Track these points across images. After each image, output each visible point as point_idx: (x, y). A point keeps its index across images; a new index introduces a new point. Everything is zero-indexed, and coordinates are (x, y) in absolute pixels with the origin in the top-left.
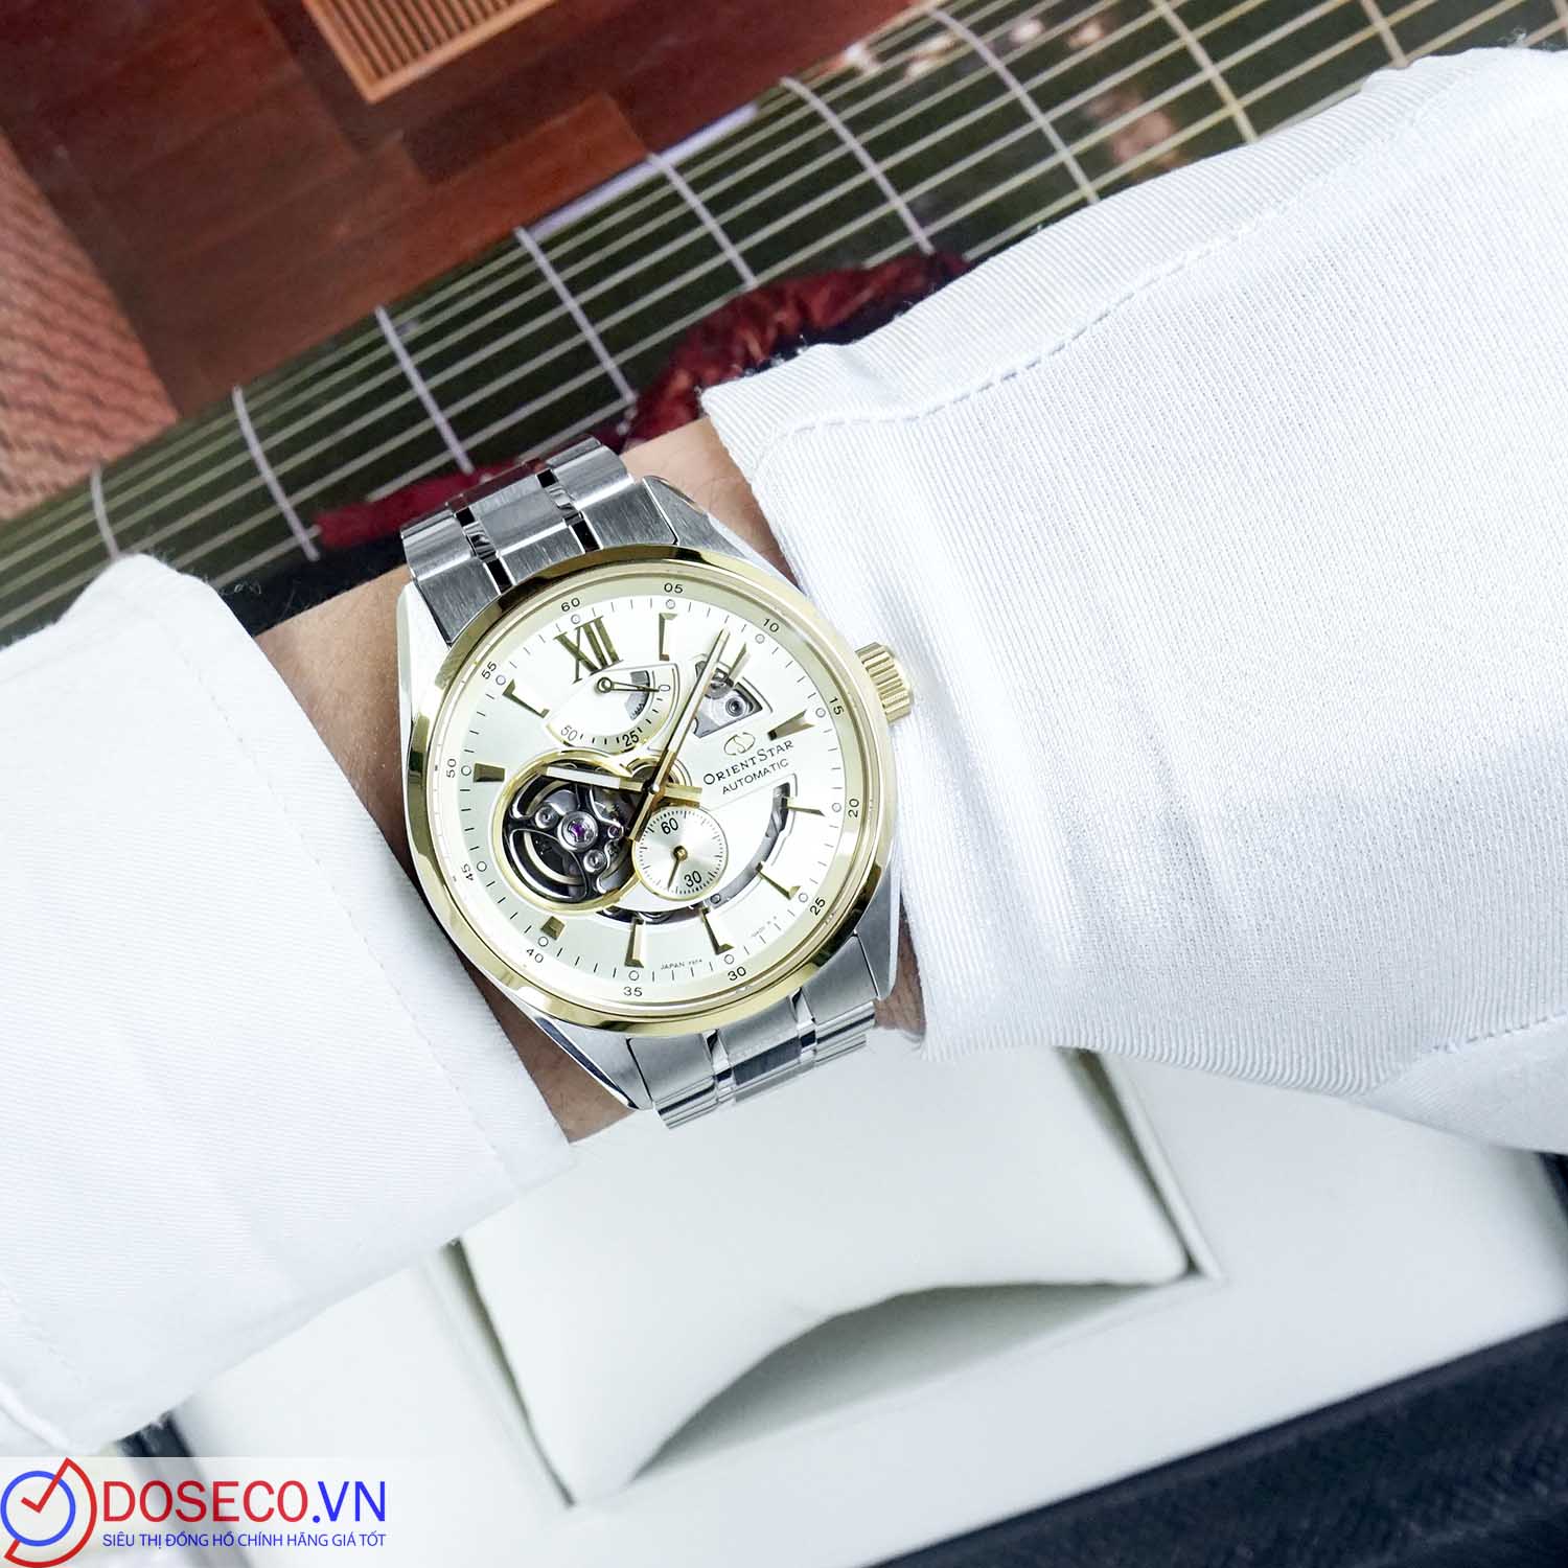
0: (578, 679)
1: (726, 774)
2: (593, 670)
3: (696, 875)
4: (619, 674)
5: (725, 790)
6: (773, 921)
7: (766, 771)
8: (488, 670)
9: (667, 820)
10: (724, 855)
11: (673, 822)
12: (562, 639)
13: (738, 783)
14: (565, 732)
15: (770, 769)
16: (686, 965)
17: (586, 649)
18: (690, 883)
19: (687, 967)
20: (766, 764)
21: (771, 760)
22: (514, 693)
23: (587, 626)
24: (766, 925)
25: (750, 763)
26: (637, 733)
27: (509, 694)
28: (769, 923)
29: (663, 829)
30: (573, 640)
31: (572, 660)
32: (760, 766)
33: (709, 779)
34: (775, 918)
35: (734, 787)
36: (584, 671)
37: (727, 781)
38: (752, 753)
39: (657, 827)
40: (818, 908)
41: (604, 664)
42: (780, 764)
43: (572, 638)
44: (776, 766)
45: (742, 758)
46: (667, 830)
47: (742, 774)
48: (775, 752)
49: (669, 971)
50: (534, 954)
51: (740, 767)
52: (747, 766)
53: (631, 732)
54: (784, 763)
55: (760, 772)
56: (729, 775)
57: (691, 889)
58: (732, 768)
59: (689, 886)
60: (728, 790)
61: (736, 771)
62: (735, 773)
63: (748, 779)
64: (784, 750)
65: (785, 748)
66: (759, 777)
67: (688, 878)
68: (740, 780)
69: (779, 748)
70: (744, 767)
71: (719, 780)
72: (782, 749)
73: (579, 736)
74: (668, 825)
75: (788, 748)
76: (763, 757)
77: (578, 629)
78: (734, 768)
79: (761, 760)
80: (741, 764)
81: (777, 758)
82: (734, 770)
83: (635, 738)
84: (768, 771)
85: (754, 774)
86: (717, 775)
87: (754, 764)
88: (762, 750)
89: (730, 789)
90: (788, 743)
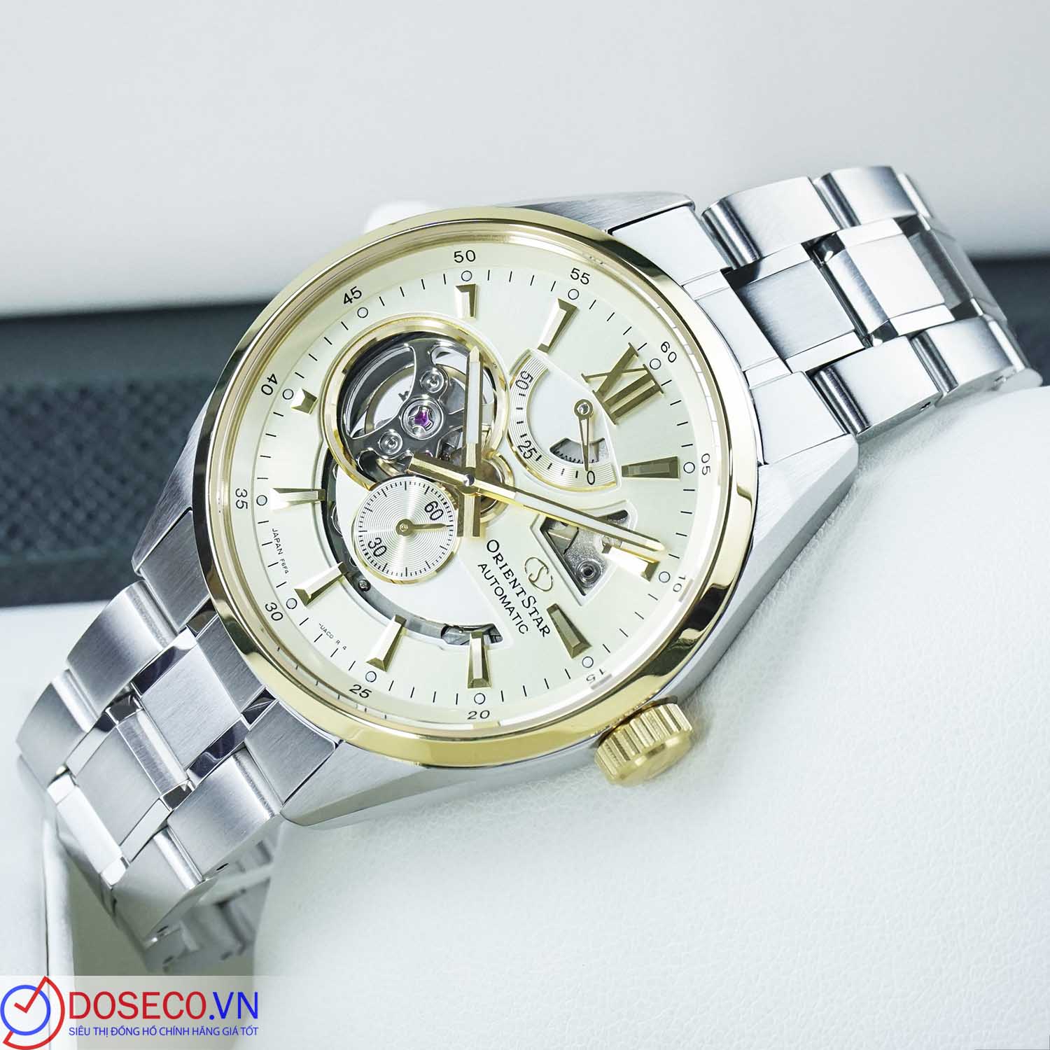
0: (587, 379)
1: (500, 564)
2: (601, 393)
3: (383, 549)
4: (599, 423)
5: (484, 566)
6: (340, 646)
7: (511, 610)
8: (581, 275)
9: (440, 506)
10: (409, 578)
11: (439, 513)
12: (631, 353)
13: (493, 580)
14: (525, 375)
15: (514, 615)
16: (281, 556)
17: (627, 380)
18: (372, 545)
19: (278, 558)
20: (519, 609)
21: (524, 613)
23: (649, 377)
24: (335, 639)
25: (518, 590)
26: (535, 456)
28: (338, 642)
29: (430, 504)
30: (632, 365)
32: (516, 602)
33: (493, 546)
34: (345, 647)
35: (488, 576)
36: (598, 384)
37: (494, 568)
38: (530, 590)
39: (432, 497)
40: (360, 691)
41: (607, 406)
42: (520, 624)
43: (637, 363)
44: (518, 620)
45: (523, 580)
46: (429, 508)
47: (504, 583)
48: (535, 616)
49: (272, 539)
50: (271, 384)
51: (512, 579)
52: (514, 587)
53: (534, 449)
54: (523, 629)
55: (509, 603)
56: (501, 568)
57: (366, 546)
58: (510, 570)
59: (369, 545)
60: (484, 569)
61: (507, 575)
62: (504, 574)
63: (499, 591)
64: (538, 626)
65: (541, 627)
66: (503, 603)
67: (378, 541)
68: (496, 581)
69: (539, 621)
70: (513, 583)
71: (494, 558)
72: (539, 624)
73: (523, 392)
74: (435, 509)
75: (540, 630)
76: (526, 604)
77: (646, 368)
78: (510, 573)
79: (523, 602)
80: (515, 580)
81: (528, 620)
82: (507, 572)
83: (528, 454)
84: (511, 612)
85: (505, 596)
86: (499, 554)
87: (518, 594)
88: (535, 602)
89: (485, 572)
90: (546, 630)
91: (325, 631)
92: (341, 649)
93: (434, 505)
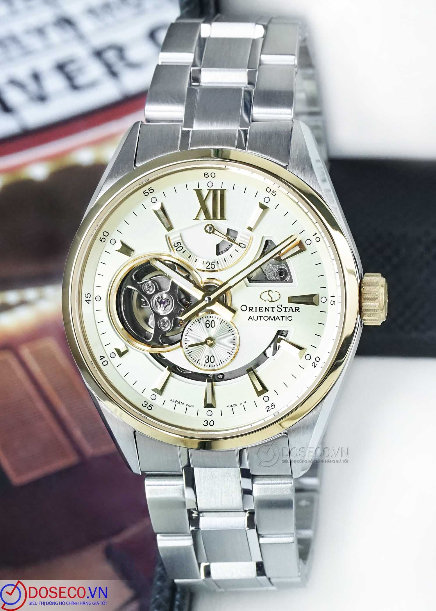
0: (197, 219)
1: (254, 310)
2: (208, 218)
3: (212, 358)
5: (250, 318)
6: (243, 404)
7: (278, 318)
8: (148, 191)
9: (210, 320)
10: (233, 354)
11: (213, 322)
12: (199, 192)
13: (259, 318)
14: (176, 245)
15: (281, 318)
16: (185, 405)
17: (209, 204)
18: (207, 361)
19: (185, 407)
20: (279, 314)
21: (283, 313)
23: (215, 191)
24: (239, 404)
25: (271, 310)
26: (216, 264)
28: (241, 404)
29: (206, 324)
32: (276, 314)
33: (244, 308)
34: (245, 402)
35: (256, 318)
36: (202, 216)
37: (254, 314)
38: (275, 304)
39: (203, 321)
40: (270, 408)
41: (215, 217)
42: (287, 318)
43: (205, 194)
44: (284, 318)
45: (269, 305)
46: (208, 325)
47: (263, 314)
48: (287, 310)
49: (174, 404)
50: (104, 360)
51: (264, 309)
52: (268, 311)
53: (212, 262)
54: (290, 318)
55: (274, 317)
56: (256, 311)
57: (206, 364)
58: (260, 308)
59: (206, 362)
61: (261, 310)
62: (260, 311)
63: (266, 318)
64: (293, 311)
66: (272, 320)
67: (207, 357)
68: (261, 317)
69: (291, 309)
70: (266, 310)
71: (249, 311)
73: (183, 250)
74: (210, 323)
75: (295, 311)
76: (280, 310)
77: (210, 190)
78: (261, 308)
79: (277, 311)
80: (266, 308)
81: (287, 314)
82: (260, 309)
83: (213, 266)
85: (270, 317)
86: (249, 308)
87: (273, 311)
88: (281, 305)
89: (253, 319)
90: (297, 309)
91: (232, 406)
92: (245, 404)
93: (208, 322)
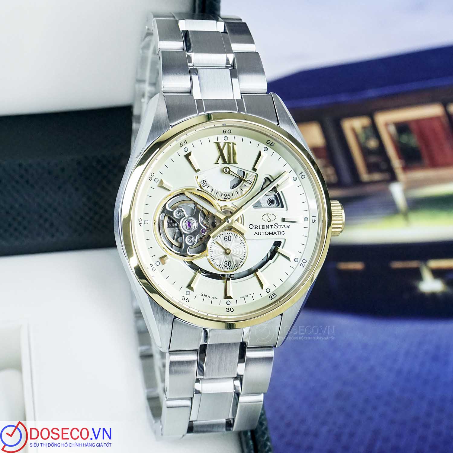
0: (217, 163)
1: (258, 227)
2: (225, 162)
3: (230, 263)
4: (233, 169)
5: (256, 233)
6: (252, 295)
8: (183, 143)
9: (228, 235)
10: (244, 260)
11: (230, 237)
12: (218, 144)
13: (262, 233)
14: (202, 182)
15: (277, 233)
16: (211, 297)
17: (225, 152)
18: (226, 265)
19: (211, 299)
20: (276, 230)
21: (278, 230)
22: (189, 157)
23: (229, 143)
25: (270, 227)
26: (231, 195)
27: (187, 156)
28: (250, 295)
29: (225, 238)
30: (222, 146)
31: (217, 154)
32: (273, 230)
33: (251, 226)
34: (254, 294)
35: (260, 234)
36: (220, 161)
37: (258, 231)
38: (272, 223)
39: (223, 237)
40: (273, 297)
41: (230, 162)
42: (281, 233)
44: (279, 233)
45: (267, 224)
47: (265, 230)
48: (281, 227)
49: (203, 297)
50: (152, 267)
52: (268, 228)
53: (228, 194)
54: (283, 233)
55: (272, 232)
56: (260, 228)
57: (225, 267)
58: (262, 226)
60: (257, 234)
61: (263, 228)
63: (267, 233)
65: (286, 227)
66: (271, 234)
67: (226, 262)
68: (263, 232)
71: (255, 228)
72: (285, 227)
73: (207, 186)
74: (227, 238)
75: (287, 228)
76: (276, 227)
77: (226, 143)
80: (266, 226)
81: (281, 230)
83: (229, 197)
84: (276, 233)
85: (270, 232)
86: (255, 226)
87: (271, 228)
88: (277, 224)
89: (258, 234)
90: (288, 226)
91: (244, 297)
